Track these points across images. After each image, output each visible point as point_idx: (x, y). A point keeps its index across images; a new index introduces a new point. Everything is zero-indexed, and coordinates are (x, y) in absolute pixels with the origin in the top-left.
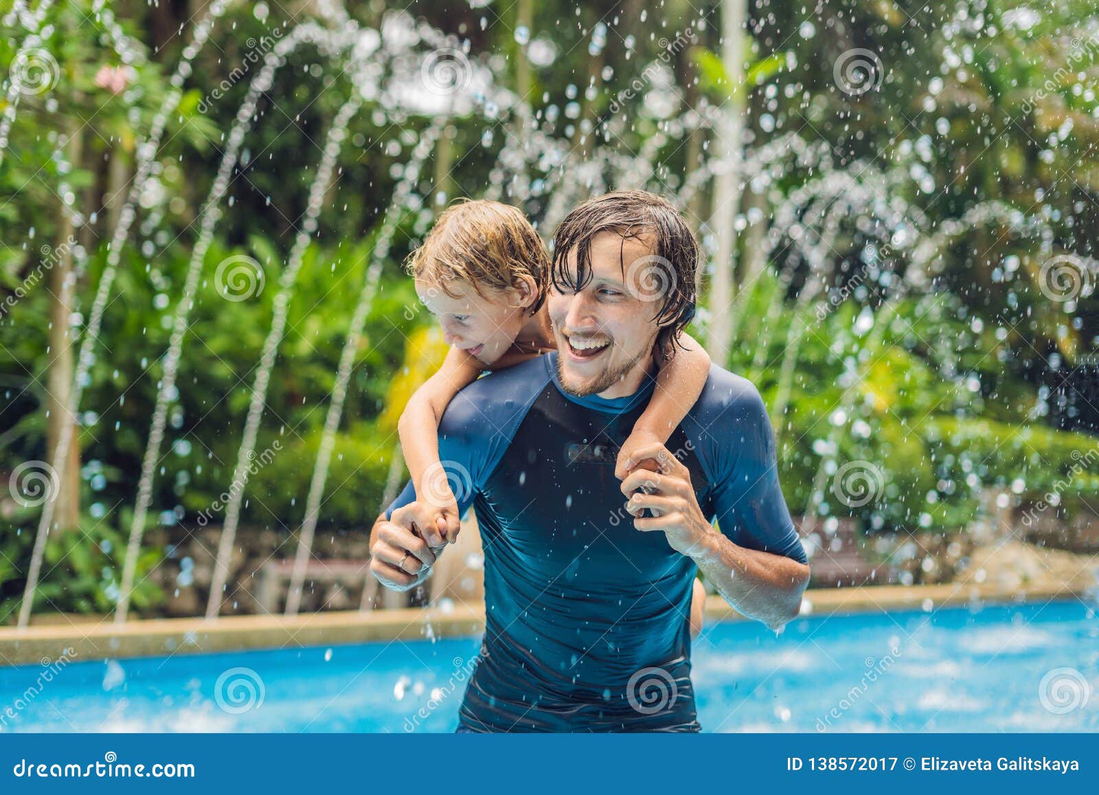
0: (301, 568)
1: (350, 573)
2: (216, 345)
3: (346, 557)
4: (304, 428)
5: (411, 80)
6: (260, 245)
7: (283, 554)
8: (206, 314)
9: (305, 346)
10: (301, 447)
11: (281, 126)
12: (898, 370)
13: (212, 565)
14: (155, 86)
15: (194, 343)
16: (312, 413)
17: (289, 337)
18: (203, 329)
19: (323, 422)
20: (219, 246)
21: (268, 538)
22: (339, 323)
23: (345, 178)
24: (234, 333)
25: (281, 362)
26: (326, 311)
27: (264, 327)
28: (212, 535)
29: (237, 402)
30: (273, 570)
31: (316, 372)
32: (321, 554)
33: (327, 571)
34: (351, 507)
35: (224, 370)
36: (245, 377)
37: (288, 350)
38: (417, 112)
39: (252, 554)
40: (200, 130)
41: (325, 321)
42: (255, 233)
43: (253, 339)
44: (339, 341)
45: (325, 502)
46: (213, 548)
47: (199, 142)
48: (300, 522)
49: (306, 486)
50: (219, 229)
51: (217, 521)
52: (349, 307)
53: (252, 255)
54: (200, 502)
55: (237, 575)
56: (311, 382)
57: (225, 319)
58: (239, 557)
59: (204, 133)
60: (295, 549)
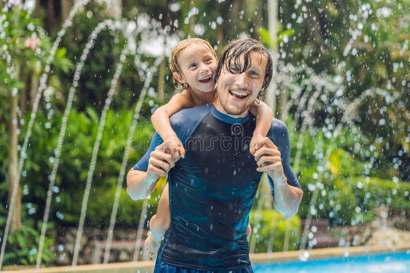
0: (109, 244)
1: (129, 246)
2: (74, 152)
3: (127, 239)
4: (109, 186)
5: (149, 42)
6: (91, 112)
7: (102, 238)
8: (69, 140)
9: (109, 153)
10: (108, 194)
11: (98, 62)
12: (341, 158)
13: (74, 244)
14: (47, 46)
15: (66, 152)
16: (112, 180)
17: (102, 148)
18: (68, 146)
19: (117, 183)
20: (74, 111)
21: (96, 232)
22: (122, 143)
23: (123, 82)
24: (81, 147)
25: (100, 159)
26: (117, 138)
27: (92, 145)
28: (74, 231)
29: (83, 176)
30: (98, 244)
31: (113, 163)
32: (117, 238)
33: (120, 245)
34: (129, 219)
35: (77, 163)
36: (86, 167)
37: (102, 154)
39: (90, 239)
40: (66, 64)
41: (117, 142)
42: (88, 106)
43: (89, 150)
44: (122, 150)
45: (118, 216)
46: (75, 236)
47: (66, 69)
48: (108, 225)
49: (110, 210)
50: (74, 104)
51: (75, 225)
52: (126, 137)
53: (88, 116)
54: (69, 218)
55: (85, 247)
56: (112, 167)
57: (78, 142)
58: (85, 240)
59: (68, 66)
60: (107, 236)
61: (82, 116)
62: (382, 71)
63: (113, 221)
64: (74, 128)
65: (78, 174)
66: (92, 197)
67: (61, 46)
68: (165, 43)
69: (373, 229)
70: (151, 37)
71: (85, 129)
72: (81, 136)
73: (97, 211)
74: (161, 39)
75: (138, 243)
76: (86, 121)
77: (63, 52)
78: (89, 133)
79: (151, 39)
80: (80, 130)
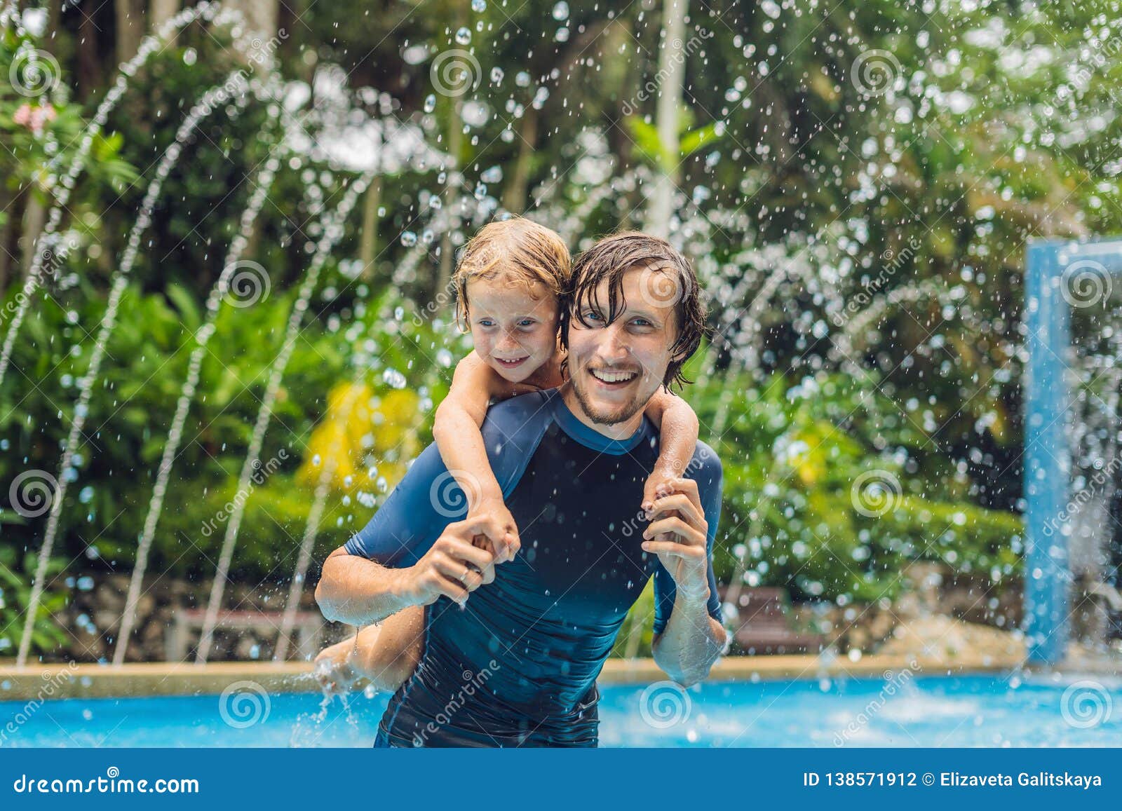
1: (264, 624)
2: (130, 391)
3: (260, 608)
4: (217, 479)
5: (341, 136)
6: (179, 294)
7: (193, 603)
8: (119, 360)
9: (222, 396)
10: (213, 497)
11: (203, 173)
12: (826, 444)
13: (120, 611)
14: (74, 126)
16: (227, 465)
17: (206, 386)
18: (116, 373)
19: (239, 473)
20: (136, 291)
21: (179, 587)
22: (260, 374)
23: (268, 227)
24: (149, 379)
25: (196, 410)
26: (245, 362)
27: (180, 375)
28: (120, 582)
29: (149, 451)
30: (183, 617)
31: (232, 422)
32: (231, 604)
33: (239, 621)
34: (266, 560)
35: (137, 417)
36: (160, 428)
37: (205, 399)
38: (344, 166)
39: (161, 602)
40: (120, 174)
41: (242, 373)
42: (174, 282)
43: (169, 387)
44: (258, 392)
45: (237, 552)
46: (122, 595)
47: (119, 186)
48: (213, 573)
49: (219, 536)
51: (126, 567)
52: (268, 359)
53: (171, 304)
54: (113, 550)
55: (146, 621)
56: (227, 432)
57: (141, 364)
58: (147, 604)
59: (124, 176)
60: (207, 598)
61: (156, 303)
63: (225, 562)
64: (132, 333)
65: (135, 443)
66: (173, 500)
67: (107, 129)
68: (384, 140)
69: (898, 618)
70: (349, 124)
71: (161, 336)
72: (150, 350)
73: (183, 536)
75: (288, 620)
76: (166, 316)
77: (114, 142)
78: (172, 344)
79: (348, 129)
80: (147, 337)
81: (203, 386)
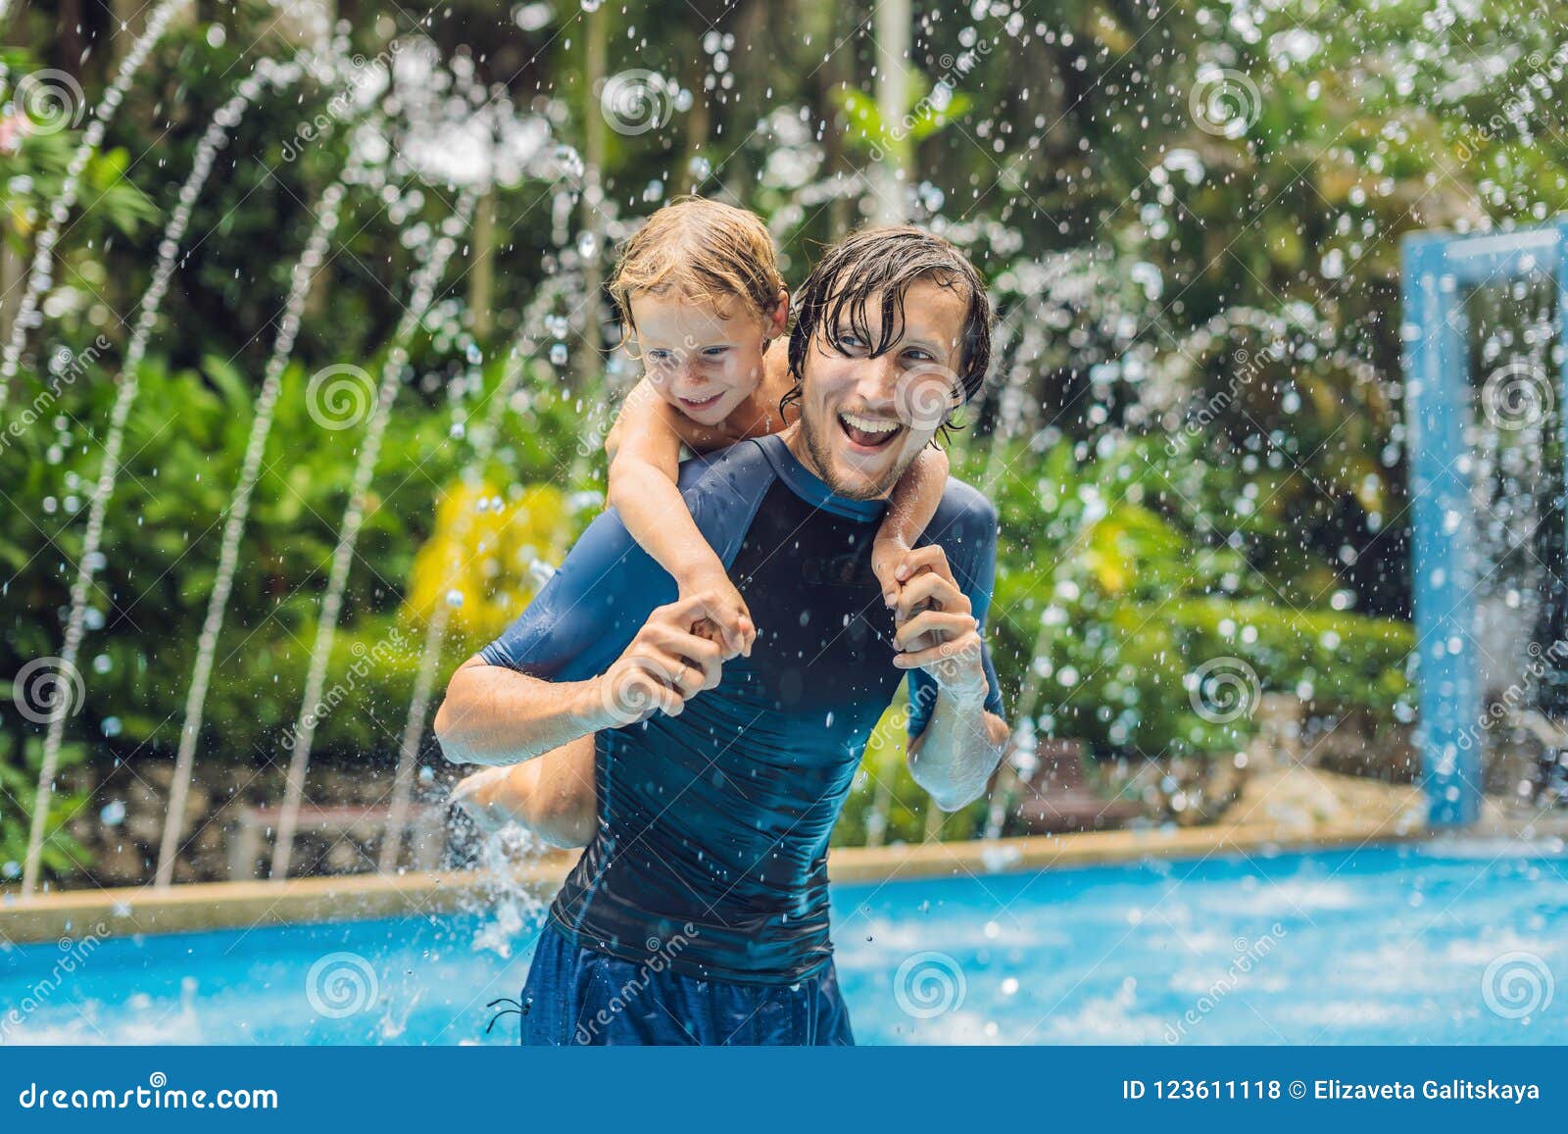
1: (363, 823)
2: (159, 507)
3: (356, 802)
4: (290, 623)
5: (435, 136)
6: (222, 370)
7: (262, 797)
8: (142, 464)
9: (288, 510)
10: (285, 650)
11: (247, 199)
13: (161, 815)
14: (58, 142)
15: (127, 504)
16: (302, 603)
18: (139, 485)
19: (318, 613)
20: (158, 369)
21: (244, 777)
22: (338, 477)
23: (339, 273)
24: (184, 491)
25: (255, 531)
26: (317, 460)
27: (227, 482)
28: (161, 773)
29: (192, 589)
30: (250, 819)
31: (306, 544)
32: (317, 797)
33: (328, 821)
34: (361, 732)
35: (171, 544)
36: (204, 555)
37: (264, 514)
39: (218, 799)
40: (128, 205)
41: (316, 475)
42: (211, 352)
43: (213, 499)
44: (339, 502)
45: (322, 725)
46: (163, 791)
47: (127, 223)
48: (287, 757)
50: (153, 345)
51: (167, 753)
52: (350, 453)
53: (209, 384)
54: (143, 729)
55: (199, 825)
56: (298, 559)
57: (172, 472)
58: (199, 802)
59: (135, 210)
60: (282, 789)
61: (189, 383)
62: (1285, 244)
64: (156, 427)
65: (172, 583)
66: (228, 659)
67: (107, 145)
68: (497, 139)
69: (1244, 774)
70: (445, 118)
71: (199, 430)
72: (184, 451)
73: (245, 707)
74: (479, 127)
76: (204, 401)
77: (117, 161)
78: (215, 441)
79: (446, 126)
80: (179, 432)
81: (261, 495)
